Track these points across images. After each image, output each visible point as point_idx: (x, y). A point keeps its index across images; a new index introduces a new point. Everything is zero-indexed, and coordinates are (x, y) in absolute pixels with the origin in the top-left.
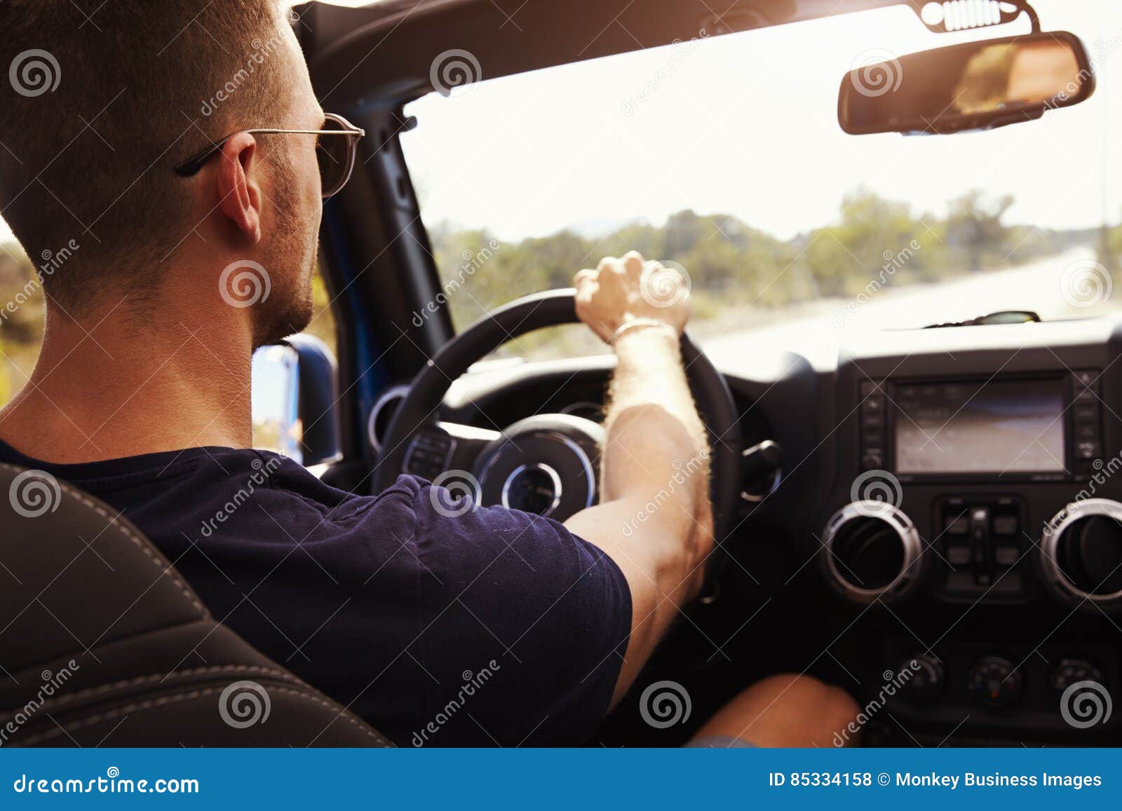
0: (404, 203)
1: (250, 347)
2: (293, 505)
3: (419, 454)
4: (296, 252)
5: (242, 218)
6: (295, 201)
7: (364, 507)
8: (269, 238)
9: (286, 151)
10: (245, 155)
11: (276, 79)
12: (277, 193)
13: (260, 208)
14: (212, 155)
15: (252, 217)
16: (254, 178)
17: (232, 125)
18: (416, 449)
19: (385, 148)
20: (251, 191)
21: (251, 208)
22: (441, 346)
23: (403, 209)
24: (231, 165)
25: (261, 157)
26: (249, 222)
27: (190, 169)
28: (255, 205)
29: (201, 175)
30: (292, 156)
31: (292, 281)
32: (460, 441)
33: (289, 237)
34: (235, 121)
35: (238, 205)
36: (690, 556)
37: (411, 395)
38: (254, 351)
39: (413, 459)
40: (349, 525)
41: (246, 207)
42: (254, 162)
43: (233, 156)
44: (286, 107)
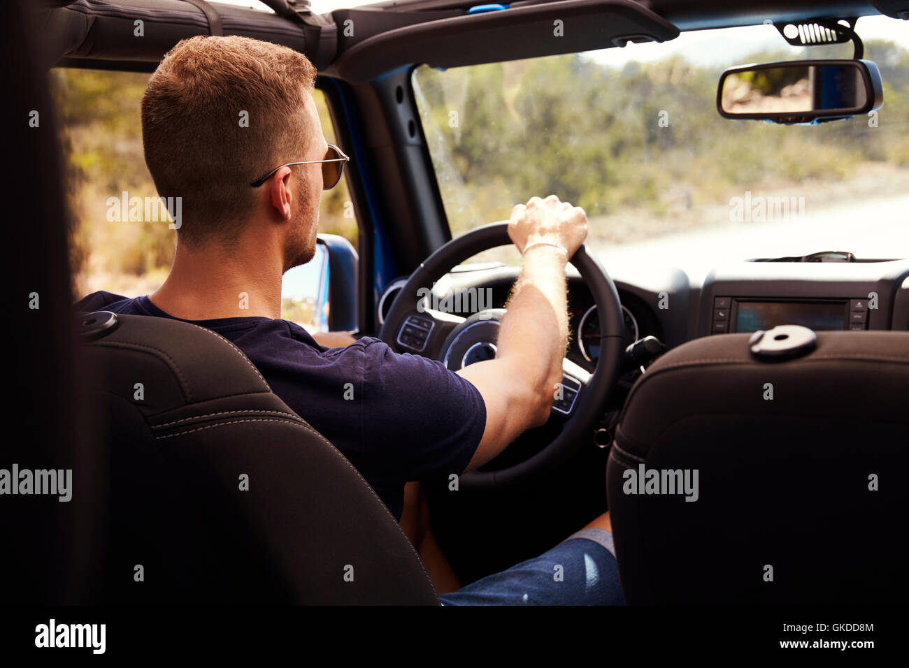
0: (414, 140)
1: (281, 273)
2: (303, 348)
3: (409, 330)
4: (308, 223)
5: (282, 209)
6: (310, 197)
7: (339, 351)
8: (295, 217)
9: (306, 172)
10: (285, 179)
11: (303, 135)
12: (300, 193)
13: (291, 202)
14: (271, 176)
15: (287, 208)
16: (288, 189)
17: (280, 162)
18: (407, 326)
19: (400, 100)
20: (287, 195)
21: (287, 203)
22: (438, 247)
23: (412, 145)
24: (279, 183)
25: (294, 176)
26: (285, 211)
27: (258, 183)
28: (289, 202)
29: (263, 187)
30: (309, 175)
31: (305, 239)
32: (438, 322)
33: (305, 216)
34: (282, 160)
35: (281, 203)
36: (538, 398)
37: (407, 287)
38: (283, 273)
39: (405, 333)
40: (333, 360)
41: (285, 203)
42: (289, 180)
43: (280, 179)
44: (308, 148)
